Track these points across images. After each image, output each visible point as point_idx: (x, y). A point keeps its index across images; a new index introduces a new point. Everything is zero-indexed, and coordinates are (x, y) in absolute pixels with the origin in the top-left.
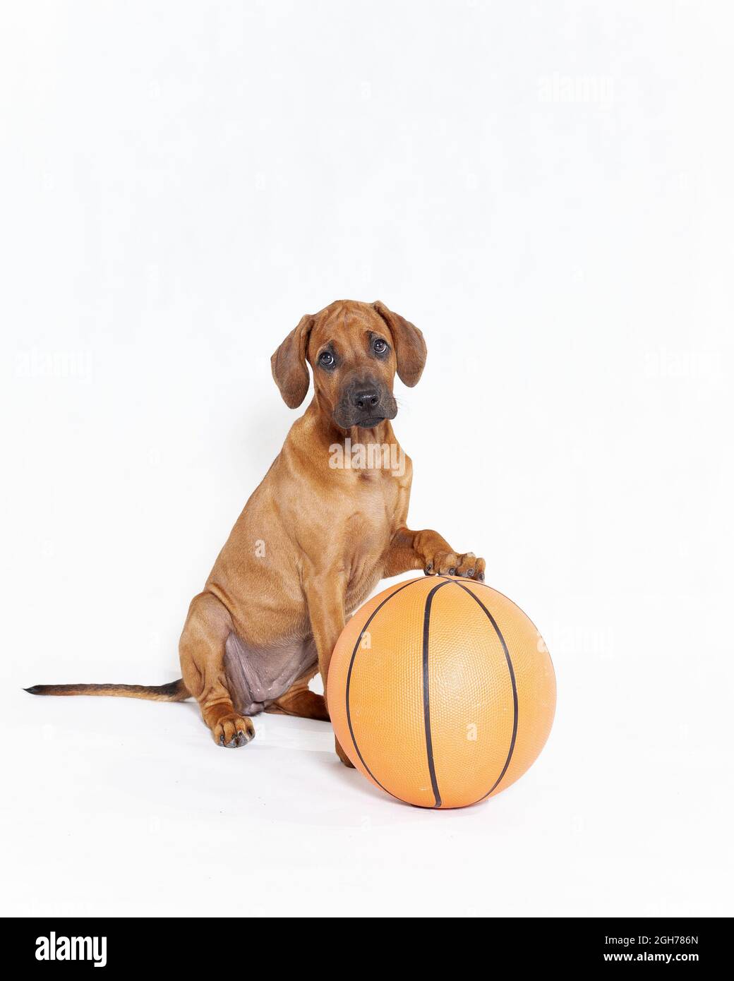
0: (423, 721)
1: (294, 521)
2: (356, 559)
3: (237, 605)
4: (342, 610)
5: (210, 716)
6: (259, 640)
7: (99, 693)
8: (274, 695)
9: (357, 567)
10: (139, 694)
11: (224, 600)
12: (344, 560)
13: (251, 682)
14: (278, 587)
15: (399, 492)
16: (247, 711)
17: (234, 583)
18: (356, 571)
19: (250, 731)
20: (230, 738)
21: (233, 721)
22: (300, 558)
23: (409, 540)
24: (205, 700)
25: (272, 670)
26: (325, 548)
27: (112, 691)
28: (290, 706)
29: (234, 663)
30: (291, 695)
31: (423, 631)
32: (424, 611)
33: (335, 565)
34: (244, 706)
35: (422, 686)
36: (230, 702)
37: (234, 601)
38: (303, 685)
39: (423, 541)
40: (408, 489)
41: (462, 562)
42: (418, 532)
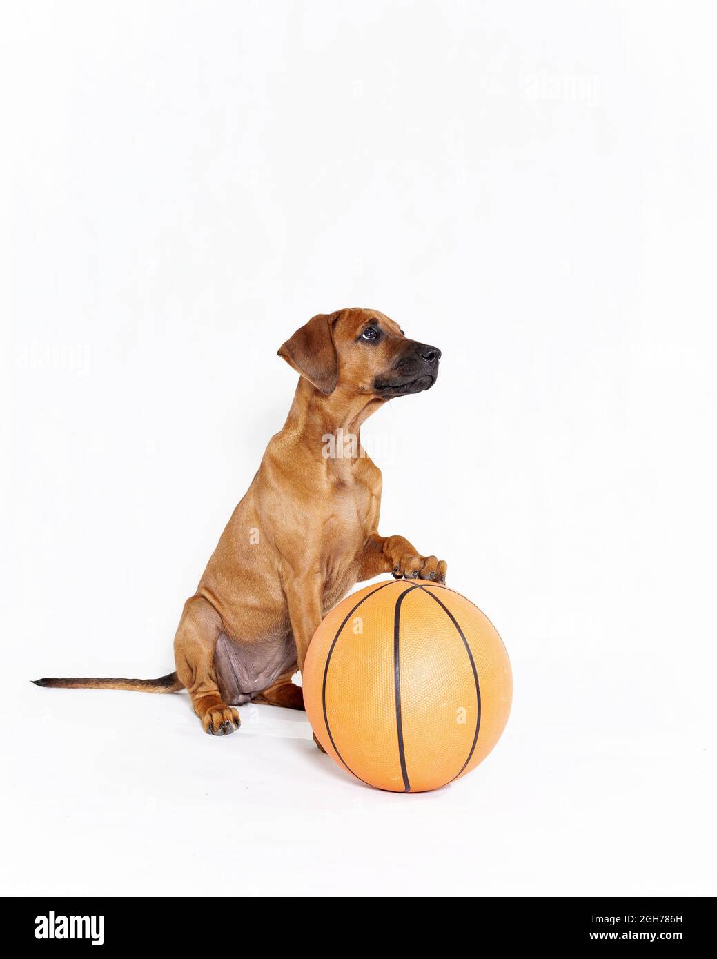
0: (395, 720)
1: (274, 528)
2: (331, 561)
3: (226, 606)
4: (319, 609)
5: (200, 707)
6: (247, 638)
7: (101, 686)
8: (259, 688)
9: (333, 568)
10: (138, 687)
11: (213, 601)
12: (321, 562)
13: (239, 676)
14: (264, 589)
15: (371, 499)
16: (235, 701)
17: (222, 586)
18: (332, 572)
19: (237, 721)
20: (217, 727)
21: (221, 711)
22: (279, 562)
23: (379, 546)
24: (194, 693)
25: (259, 664)
26: (303, 551)
27: (112, 685)
28: (274, 698)
29: (223, 660)
30: (275, 688)
31: (393, 636)
32: (394, 618)
33: (312, 567)
34: (233, 697)
35: (394, 688)
36: (218, 694)
37: (224, 603)
38: (286, 680)
39: (391, 546)
40: (378, 498)
41: (424, 565)
42: (387, 538)
